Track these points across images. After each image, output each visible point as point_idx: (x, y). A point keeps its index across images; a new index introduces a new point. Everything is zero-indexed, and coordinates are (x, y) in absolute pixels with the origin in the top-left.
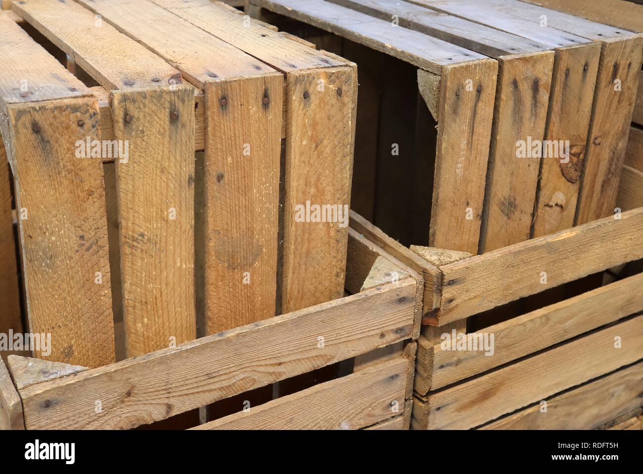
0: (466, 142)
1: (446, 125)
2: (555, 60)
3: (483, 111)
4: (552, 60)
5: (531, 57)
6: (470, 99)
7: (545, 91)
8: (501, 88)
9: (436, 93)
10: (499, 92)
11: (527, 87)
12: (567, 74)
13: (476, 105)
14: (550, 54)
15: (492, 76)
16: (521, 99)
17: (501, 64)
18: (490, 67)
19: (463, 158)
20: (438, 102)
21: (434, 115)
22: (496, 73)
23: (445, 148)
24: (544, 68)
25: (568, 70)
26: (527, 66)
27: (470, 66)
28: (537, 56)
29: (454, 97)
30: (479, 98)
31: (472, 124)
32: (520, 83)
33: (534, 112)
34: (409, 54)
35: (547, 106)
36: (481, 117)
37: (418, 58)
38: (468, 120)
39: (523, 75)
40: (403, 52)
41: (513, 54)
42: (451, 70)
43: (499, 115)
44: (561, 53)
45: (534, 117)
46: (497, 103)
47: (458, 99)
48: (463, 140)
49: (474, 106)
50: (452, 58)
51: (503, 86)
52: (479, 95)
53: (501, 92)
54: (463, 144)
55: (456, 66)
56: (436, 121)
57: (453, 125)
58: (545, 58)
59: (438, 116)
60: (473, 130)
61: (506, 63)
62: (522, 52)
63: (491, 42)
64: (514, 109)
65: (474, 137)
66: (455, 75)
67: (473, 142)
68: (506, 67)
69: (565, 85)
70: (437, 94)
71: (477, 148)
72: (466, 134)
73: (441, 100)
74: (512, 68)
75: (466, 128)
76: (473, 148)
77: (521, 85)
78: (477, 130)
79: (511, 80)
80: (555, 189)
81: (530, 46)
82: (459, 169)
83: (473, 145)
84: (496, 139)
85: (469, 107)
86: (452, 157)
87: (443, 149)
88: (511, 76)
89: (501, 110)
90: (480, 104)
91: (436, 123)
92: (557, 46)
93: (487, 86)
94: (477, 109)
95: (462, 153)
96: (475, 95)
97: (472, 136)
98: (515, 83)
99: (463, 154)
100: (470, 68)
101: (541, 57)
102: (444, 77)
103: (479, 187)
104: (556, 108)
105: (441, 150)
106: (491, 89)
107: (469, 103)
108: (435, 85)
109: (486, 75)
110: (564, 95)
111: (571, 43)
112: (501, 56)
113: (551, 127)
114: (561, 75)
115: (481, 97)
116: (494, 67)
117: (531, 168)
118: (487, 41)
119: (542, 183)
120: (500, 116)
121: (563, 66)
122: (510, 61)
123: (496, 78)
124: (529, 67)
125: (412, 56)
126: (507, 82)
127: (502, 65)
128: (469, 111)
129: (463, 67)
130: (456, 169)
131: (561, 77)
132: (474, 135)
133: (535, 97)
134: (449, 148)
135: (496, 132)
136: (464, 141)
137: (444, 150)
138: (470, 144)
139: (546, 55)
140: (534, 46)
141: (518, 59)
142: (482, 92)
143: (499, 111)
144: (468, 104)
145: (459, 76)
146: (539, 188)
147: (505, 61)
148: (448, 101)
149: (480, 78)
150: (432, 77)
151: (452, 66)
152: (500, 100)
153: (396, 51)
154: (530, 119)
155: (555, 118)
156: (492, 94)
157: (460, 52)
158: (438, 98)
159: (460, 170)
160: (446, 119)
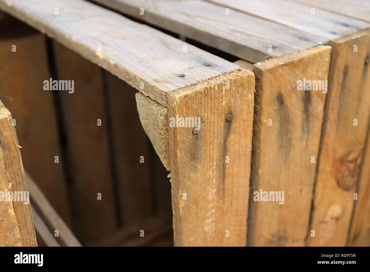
0: (215, 190)
1: (181, 178)
2: (331, 58)
3: (237, 145)
4: (327, 59)
5: (301, 60)
6: (216, 136)
7: (319, 100)
8: (261, 109)
9: (162, 132)
10: (258, 113)
11: (296, 100)
12: (346, 73)
13: (225, 140)
14: (326, 51)
15: (247, 96)
16: (289, 117)
17: (258, 75)
18: (242, 85)
19: (214, 211)
20: (168, 145)
21: (165, 163)
22: (253, 90)
23: (184, 207)
24: (317, 71)
25: (346, 68)
26: (295, 73)
27: (211, 88)
28: (309, 58)
29: (191, 137)
30: (229, 130)
31: (221, 165)
32: (287, 98)
33: (305, 128)
34: (123, 69)
35: (321, 117)
36: (234, 153)
37: (135, 77)
38: (215, 163)
39: (291, 86)
40: (116, 66)
41: (275, 57)
42: (181, 101)
43: (260, 143)
44: (339, 48)
45: (306, 135)
46: (257, 129)
47: (197, 139)
48: (210, 189)
49: (223, 142)
50: (186, 73)
51: (263, 105)
52: (230, 126)
53: (261, 113)
54: (212, 192)
55: (189, 92)
56: (168, 170)
57: (193, 175)
58: (319, 58)
59: (169, 164)
60: (224, 173)
61: (267, 74)
62: (286, 51)
63: (243, 36)
64: (280, 131)
65: (226, 181)
66: (187, 107)
67: (226, 187)
68: (266, 80)
69: (343, 86)
70: (164, 133)
71: (232, 192)
72: (214, 181)
73: (171, 143)
74: (275, 78)
75: (213, 174)
76: (226, 194)
77: (288, 99)
78: (230, 170)
79: (275, 96)
80: (331, 204)
81: (295, 39)
82: (209, 225)
83: (226, 190)
84: (257, 173)
85: (216, 145)
86: (196, 214)
87: (181, 210)
88: (273, 90)
89: (262, 138)
90: (232, 137)
91: (169, 172)
92: (332, 37)
93: (241, 111)
94: (228, 144)
95: (211, 205)
96: (222, 127)
97: (224, 179)
98: (280, 99)
99: (213, 206)
100: (212, 92)
101: (314, 57)
102: (172, 111)
103: (239, 235)
104: (332, 116)
105: (179, 210)
106: (247, 114)
107: (215, 140)
108: (161, 121)
109: (238, 95)
110: (341, 99)
111: (345, 29)
112: (259, 64)
113: (326, 139)
114: (338, 76)
115: (233, 128)
116: (248, 82)
117: (304, 193)
118: (238, 35)
119: (316, 203)
120: (262, 144)
121: (341, 64)
122: (272, 71)
123: (253, 96)
124: (298, 73)
125: (127, 73)
126: (268, 99)
127: (260, 78)
128: (216, 150)
129: (201, 93)
130: (203, 227)
131: (338, 77)
132: (226, 179)
133: (306, 111)
134: (191, 205)
135: (257, 164)
136: (212, 189)
137: (183, 210)
138: (221, 191)
139: (320, 54)
140: (300, 38)
141: (283, 65)
142: (233, 121)
143: (259, 139)
144: (213, 141)
145: (195, 107)
146: (313, 208)
147: (264, 71)
148: (181, 145)
149: (229, 102)
150: (154, 107)
151: (182, 94)
152: (261, 124)
153: (109, 64)
154: (301, 138)
155: (330, 128)
156: (248, 120)
157: (199, 60)
158: (168, 140)
159: (211, 226)
160: (180, 171)
